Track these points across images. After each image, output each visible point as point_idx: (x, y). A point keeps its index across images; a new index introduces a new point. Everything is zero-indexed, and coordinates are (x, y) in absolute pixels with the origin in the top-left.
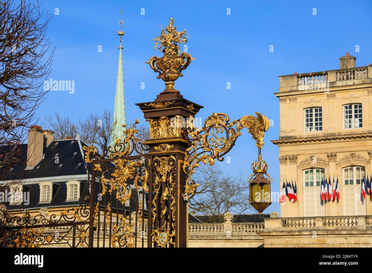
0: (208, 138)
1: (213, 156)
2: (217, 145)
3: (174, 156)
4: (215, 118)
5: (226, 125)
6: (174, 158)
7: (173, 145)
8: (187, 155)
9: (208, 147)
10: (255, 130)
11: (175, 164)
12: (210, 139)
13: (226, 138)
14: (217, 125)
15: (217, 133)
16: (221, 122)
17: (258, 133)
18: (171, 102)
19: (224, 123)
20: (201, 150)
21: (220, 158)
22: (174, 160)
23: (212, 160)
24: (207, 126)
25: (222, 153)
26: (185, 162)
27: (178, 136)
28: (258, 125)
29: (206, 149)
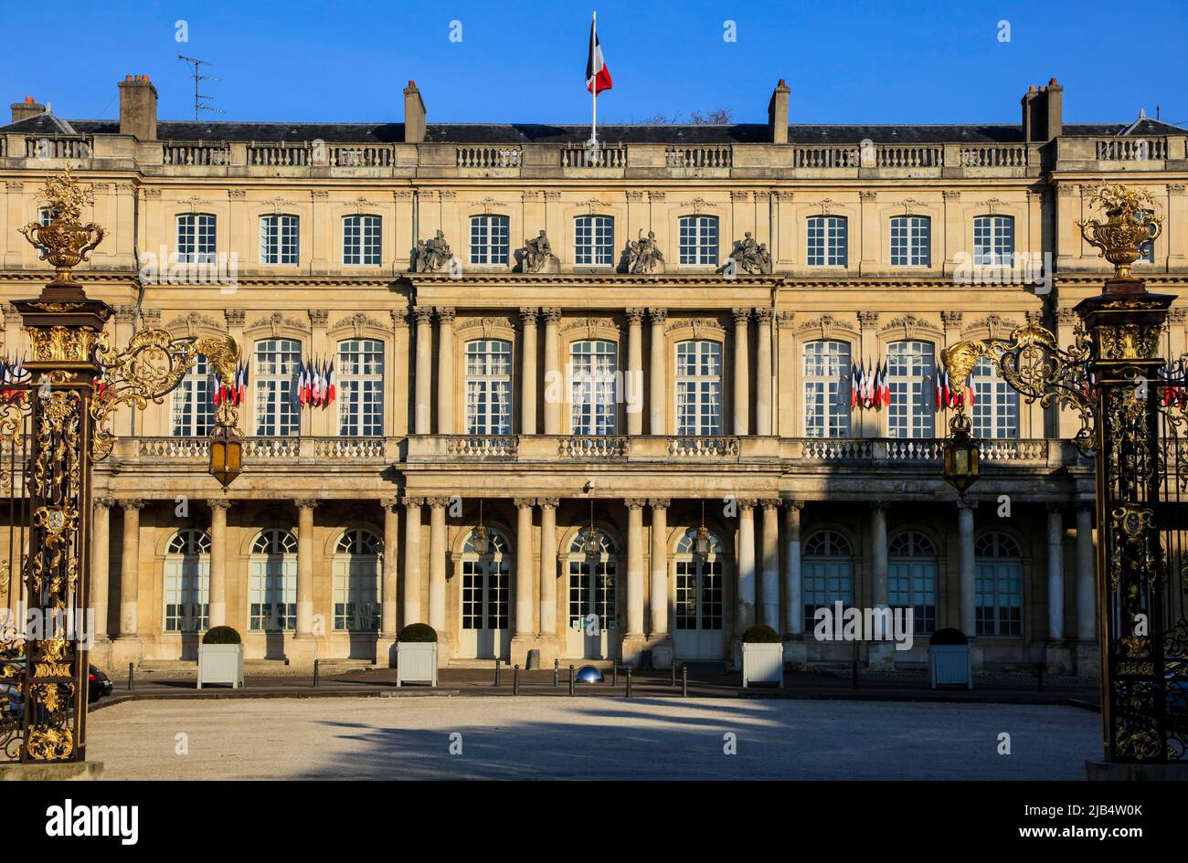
0: (137, 366)
1: (146, 395)
2: (152, 378)
3: (79, 391)
4: (150, 334)
5: (168, 347)
6: (77, 394)
7: (76, 375)
8: (97, 390)
9: (136, 380)
10: (221, 360)
11: (80, 404)
12: (140, 368)
13: (168, 369)
14: (153, 346)
15: (152, 358)
16: (159, 342)
17: (226, 366)
18: (79, 304)
19: (165, 344)
20: (123, 384)
21: (157, 400)
22: (77, 397)
23: (143, 401)
24: (134, 346)
25: (161, 392)
26: (93, 402)
27: (85, 359)
28: (226, 352)
29: (132, 383)
